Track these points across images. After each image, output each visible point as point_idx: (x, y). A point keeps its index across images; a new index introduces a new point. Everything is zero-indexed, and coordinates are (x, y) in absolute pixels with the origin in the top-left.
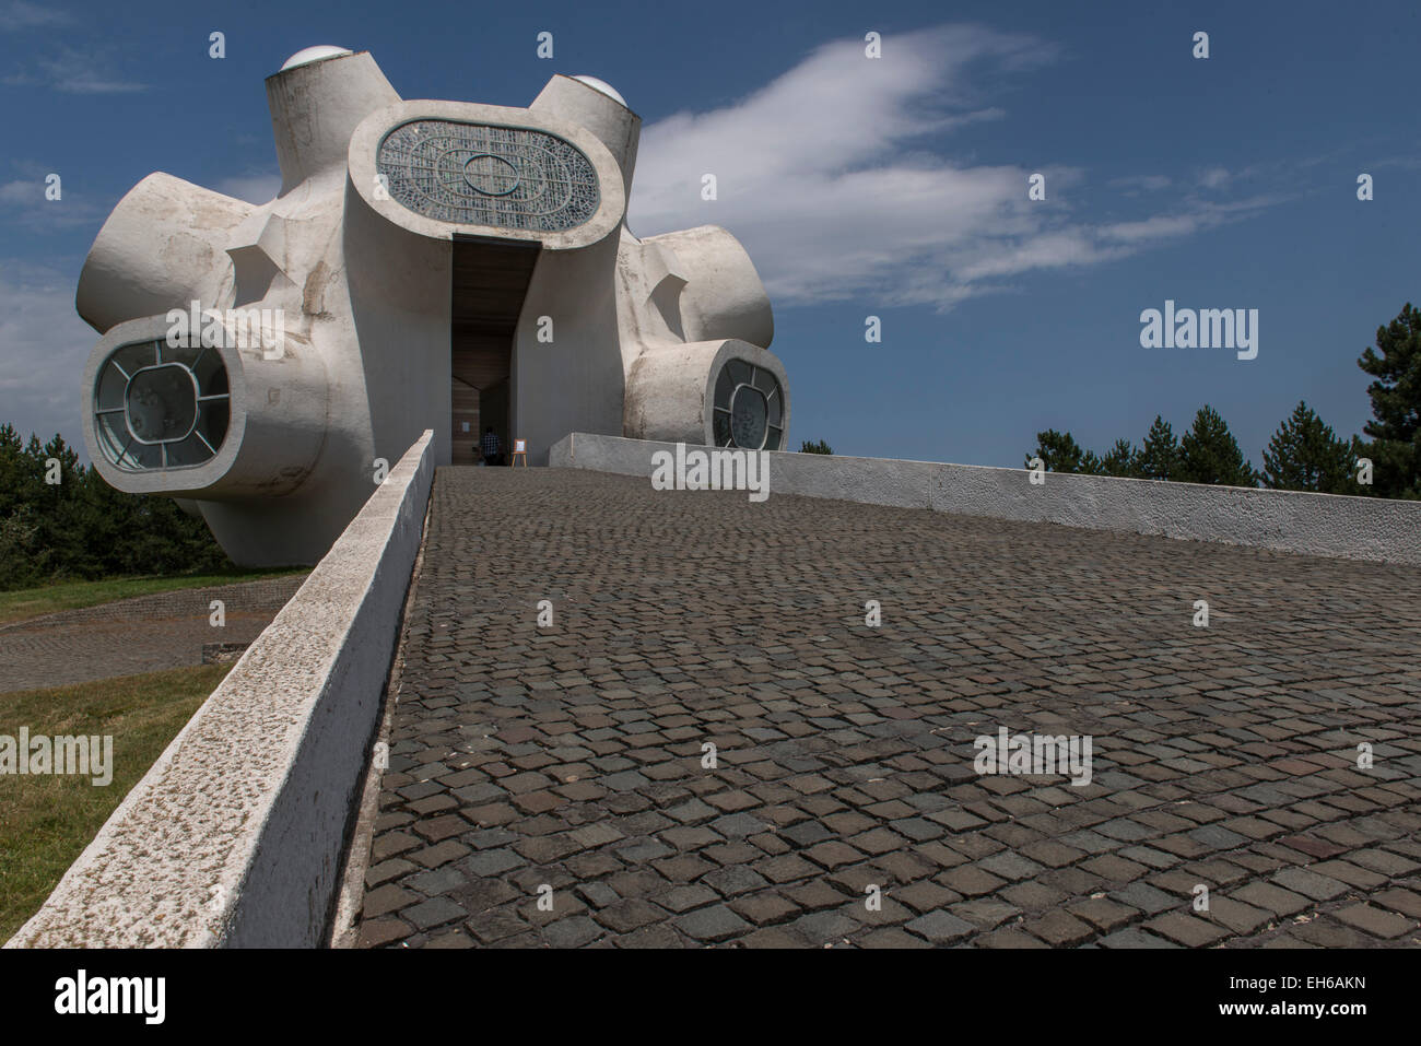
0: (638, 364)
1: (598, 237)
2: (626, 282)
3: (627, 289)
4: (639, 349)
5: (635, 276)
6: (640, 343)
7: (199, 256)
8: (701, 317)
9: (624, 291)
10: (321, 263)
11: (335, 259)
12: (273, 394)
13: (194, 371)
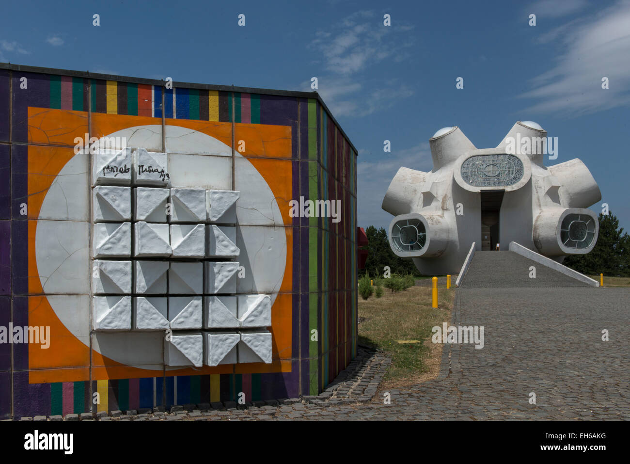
0: (538, 217)
1: (522, 186)
2: (536, 190)
3: (537, 192)
4: (540, 211)
5: (540, 187)
6: (541, 209)
7: (413, 192)
8: (569, 194)
9: (536, 193)
10: (446, 195)
11: (450, 194)
12: (436, 233)
13: (418, 228)
